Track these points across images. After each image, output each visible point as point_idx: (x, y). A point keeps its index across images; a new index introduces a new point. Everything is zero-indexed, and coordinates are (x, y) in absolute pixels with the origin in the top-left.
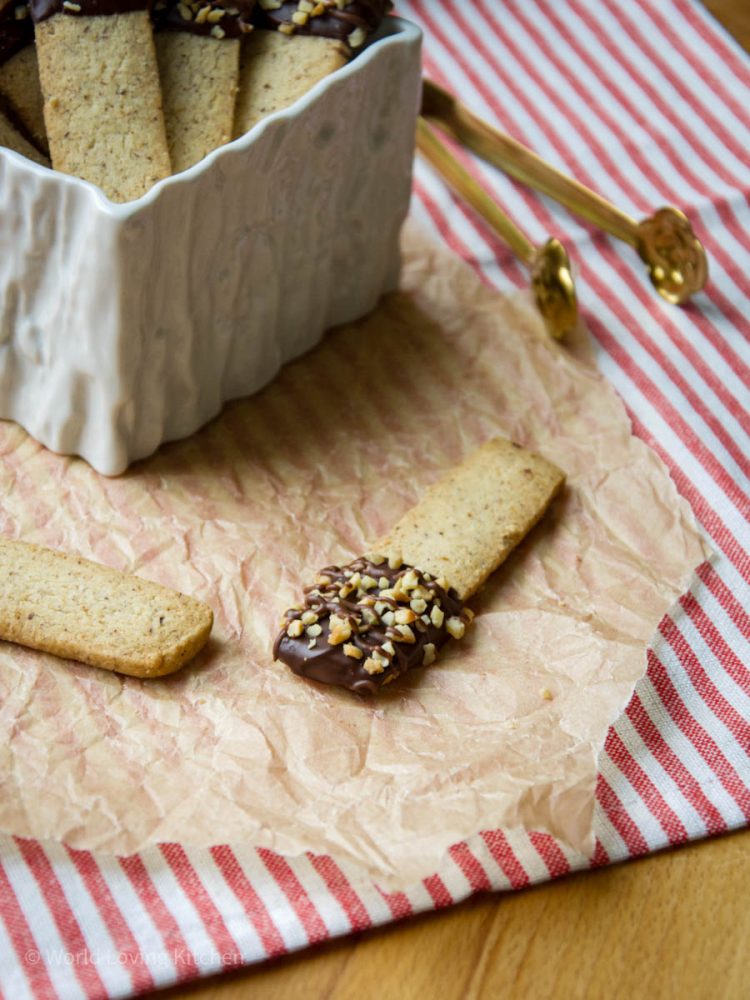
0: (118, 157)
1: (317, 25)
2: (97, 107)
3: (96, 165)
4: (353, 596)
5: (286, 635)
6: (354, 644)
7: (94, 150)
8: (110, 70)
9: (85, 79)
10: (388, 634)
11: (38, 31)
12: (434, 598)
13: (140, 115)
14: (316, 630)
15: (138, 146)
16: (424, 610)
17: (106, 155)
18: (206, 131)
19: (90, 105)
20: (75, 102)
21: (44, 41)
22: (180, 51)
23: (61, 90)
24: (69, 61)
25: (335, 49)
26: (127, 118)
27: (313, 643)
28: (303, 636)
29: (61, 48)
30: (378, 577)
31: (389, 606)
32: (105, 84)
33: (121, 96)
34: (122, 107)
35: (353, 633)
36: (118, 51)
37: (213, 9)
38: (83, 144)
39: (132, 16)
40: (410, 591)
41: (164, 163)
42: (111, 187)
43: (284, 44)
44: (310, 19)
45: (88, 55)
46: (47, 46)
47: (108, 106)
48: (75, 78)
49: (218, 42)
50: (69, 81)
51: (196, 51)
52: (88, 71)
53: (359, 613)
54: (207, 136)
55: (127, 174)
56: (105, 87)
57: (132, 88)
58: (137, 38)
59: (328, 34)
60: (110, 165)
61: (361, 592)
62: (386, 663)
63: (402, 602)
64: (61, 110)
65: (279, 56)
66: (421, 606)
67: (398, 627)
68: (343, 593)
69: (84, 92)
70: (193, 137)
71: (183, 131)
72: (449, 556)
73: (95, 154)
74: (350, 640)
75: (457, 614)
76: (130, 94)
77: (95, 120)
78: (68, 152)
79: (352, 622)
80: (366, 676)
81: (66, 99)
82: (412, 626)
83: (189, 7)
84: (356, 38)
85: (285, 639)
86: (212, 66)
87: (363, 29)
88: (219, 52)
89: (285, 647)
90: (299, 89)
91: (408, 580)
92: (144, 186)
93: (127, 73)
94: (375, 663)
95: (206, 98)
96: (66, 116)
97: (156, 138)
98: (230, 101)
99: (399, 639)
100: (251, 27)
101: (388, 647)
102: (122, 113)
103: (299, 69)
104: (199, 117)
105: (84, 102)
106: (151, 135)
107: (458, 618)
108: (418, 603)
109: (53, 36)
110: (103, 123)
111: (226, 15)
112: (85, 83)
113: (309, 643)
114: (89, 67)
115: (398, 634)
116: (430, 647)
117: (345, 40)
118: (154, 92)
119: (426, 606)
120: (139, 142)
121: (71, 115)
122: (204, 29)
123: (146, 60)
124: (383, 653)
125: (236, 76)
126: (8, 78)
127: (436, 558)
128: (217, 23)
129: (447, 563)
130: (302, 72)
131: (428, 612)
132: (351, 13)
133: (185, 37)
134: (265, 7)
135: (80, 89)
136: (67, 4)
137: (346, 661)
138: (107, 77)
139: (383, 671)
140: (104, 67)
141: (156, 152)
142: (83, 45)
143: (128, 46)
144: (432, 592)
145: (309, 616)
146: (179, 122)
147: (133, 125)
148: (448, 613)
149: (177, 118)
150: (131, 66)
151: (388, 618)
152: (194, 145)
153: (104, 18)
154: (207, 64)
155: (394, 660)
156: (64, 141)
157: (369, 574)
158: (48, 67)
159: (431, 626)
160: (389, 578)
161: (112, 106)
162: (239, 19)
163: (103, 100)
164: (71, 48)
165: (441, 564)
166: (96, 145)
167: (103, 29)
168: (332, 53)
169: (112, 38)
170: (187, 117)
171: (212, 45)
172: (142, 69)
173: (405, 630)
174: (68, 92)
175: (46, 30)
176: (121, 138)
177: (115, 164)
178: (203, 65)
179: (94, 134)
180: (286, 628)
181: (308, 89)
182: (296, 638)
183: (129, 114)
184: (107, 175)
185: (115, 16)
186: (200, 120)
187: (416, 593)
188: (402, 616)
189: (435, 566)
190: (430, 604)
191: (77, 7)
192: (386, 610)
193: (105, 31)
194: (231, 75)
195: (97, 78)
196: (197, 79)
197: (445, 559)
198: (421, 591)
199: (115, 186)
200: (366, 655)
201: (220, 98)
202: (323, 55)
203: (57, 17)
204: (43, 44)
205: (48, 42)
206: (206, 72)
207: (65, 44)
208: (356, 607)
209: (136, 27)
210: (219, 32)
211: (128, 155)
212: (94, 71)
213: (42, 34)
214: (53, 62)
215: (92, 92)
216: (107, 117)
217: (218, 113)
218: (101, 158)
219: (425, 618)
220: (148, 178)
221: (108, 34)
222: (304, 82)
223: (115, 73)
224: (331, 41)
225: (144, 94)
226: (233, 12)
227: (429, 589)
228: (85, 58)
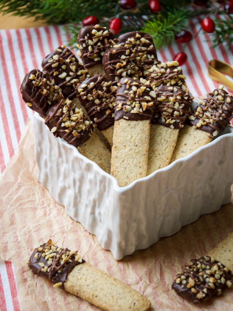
0: (130, 166)
1: (204, 127)
2: (127, 150)
3: (123, 168)
4: (198, 271)
5: (175, 283)
6: (195, 288)
7: (124, 163)
8: (134, 138)
9: (126, 140)
10: (206, 286)
11: (115, 123)
12: (223, 274)
13: (140, 153)
14: (184, 282)
15: (137, 163)
16: (219, 278)
17: (127, 165)
18: (162, 158)
19: (125, 148)
20: (121, 147)
21: (116, 127)
22: (160, 131)
23: (118, 143)
24: (122, 134)
25: (208, 136)
26: (136, 154)
27: (183, 286)
28: (181, 283)
29: (121, 130)
30: (206, 265)
31: (208, 276)
32: (131, 142)
33: (135, 147)
34: (135, 150)
35: (195, 285)
36: (137, 132)
37: (172, 120)
38: (121, 161)
39: (144, 121)
40: (215, 271)
41: (145, 169)
42: (126, 175)
43: (193, 131)
44: (202, 126)
45: (128, 133)
46: (117, 129)
47: (131, 150)
48: (123, 139)
49: (172, 130)
50: (121, 140)
51: (164, 132)
52: (127, 138)
53: (198, 278)
54: (162, 160)
55: (132, 171)
56: (131, 143)
57: (139, 144)
58: (144, 129)
59: (207, 131)
60: (127, 168)
61: (200, 270)
62: (204, 295)
63: (212, 275)
64: (117, 149)
65: (191, 135)
66: (218, 277)
67: (210, 284)
68: (195, 270)
69: (125, 144)
70: (157, 159)
71: (155, 157)
72: (231, 259)
73: (124, 164)
74: (194, 287)
75: (230, 279)
76: (138, 146)
77: (126, 153)
78: (116, 162)
79: (195, 281)
80: (197, 299)
81: (119, 146)
82: (214, 284)
83: (165, 118)
84: (215, 133)
85: (175, 284)
86: (168, 137)
87: (218, 131)
88: (171, 133)
89: (175, 286)
90: (195, 147)
91: (215, 268)
92: (136, 176)
93: (139, 140)
94: (200, 295)
95: (164, 147)
96: (118, 151)
97: (144, 161)
98: (172, 149)
99: (209, 288)
100: (183, 126)
101: (205, 290)
102: (134, 152)
103: (196, 141)
104: (161, 153)
105: (124, 147)
106: (143, 160)
107: (230, 281)
108: (217, 276)
109: (119, 126)
110: (128, 155)
111: (176, 121)
112: (125, 141)
113: (181, 286)
114: (127, 137)
115: (209, 286)
116: (220, 290)
117: (212, 134)
118: (146, 146)
119: (220, 277)
120: (138, 162)
121: (119, 151)
122: (168, 126)
123: (146, 136)
124: (203, 292)
125: (176, 141)
126: (107, 134)
127: (227, 259)
128: (172, 124)
129: (230, 261)
130: (196, 142)
131: (220, 279)
132: (215, 126)
133: (162, 127)
134: (190, 119)
135: (123, 143)
136: (124, 117)
137: (192, 294)
138: (132, 140)
139: (203, 298)
140: (132, 137)
141: (142, 165)
142: (127, 130)
143: (141, 131)
144: (222, 272)
145: (183, 277)
146: (154, 154)
147: (137, 156)
148: (226, 279)
149: (154, 152)
150: (141, 137)
151: (207, 280)
152: (157, 162)
153: (135, 122)
154: (167, 137)
155: (207, 295)
156: (116, 159)
157: (204, 264)
158: (116, 135)
159: (221, 283)
160: (210, 266)
161: (132, 150)
162: (180, 123)
163: (129, 147)
164: (124, 130)
165: (228, 262)
166: (125, 161)
167: (134, 125)
168: (207, 137)
169: (137, 128)
170: (157, 153)
171: (170, 130)
172: (144, 138)
173: (211, 285)
174: (120, 144)
175: (118, 124)
176: (132, 160)
177: (129, 168)
178: (166, 136)
179: (125, 158)
180: (175, 280)
181: (197, 148)
182: (178, 284)
183: (136, 153)
184: (126, 171)
185: (139, 121)
186: (161, 154)
187: (217, 272)
188: (211, 280)
189: (226, 262)
190: (221, 276)
191: (127, 118)
192: (207, 277)
193: (135, 126)
194: (174, 140)
195: (129, 140)
196: (163, 141)
197: (229, 260)
198: (219, 272)
199: (127, 175)
200: (198, 292)
201: (169, 147)
202: (204, 137)
203: (122, 120)
204: (116, 128)
205: (117, 127)
206: (166, 139)
207: (122, 129)
208: (198, 276)
209: (145, 125)
210: (172, 127)
211: (133, 165)
212: (129, 138)
213: (116, 125)
214: (117, 134)
215: (127, 145)
216: (130, 153)
217: (167, 153)
218: (125, 166)
219: (219, 281)
220: (138, 173)
221: (135, 127)
222: (197, 145)
223: (135, 139)
224: (207, 133)
225: (143, 147)
226: (178, 121)
227: (221, 271)
228: (127, 134)
